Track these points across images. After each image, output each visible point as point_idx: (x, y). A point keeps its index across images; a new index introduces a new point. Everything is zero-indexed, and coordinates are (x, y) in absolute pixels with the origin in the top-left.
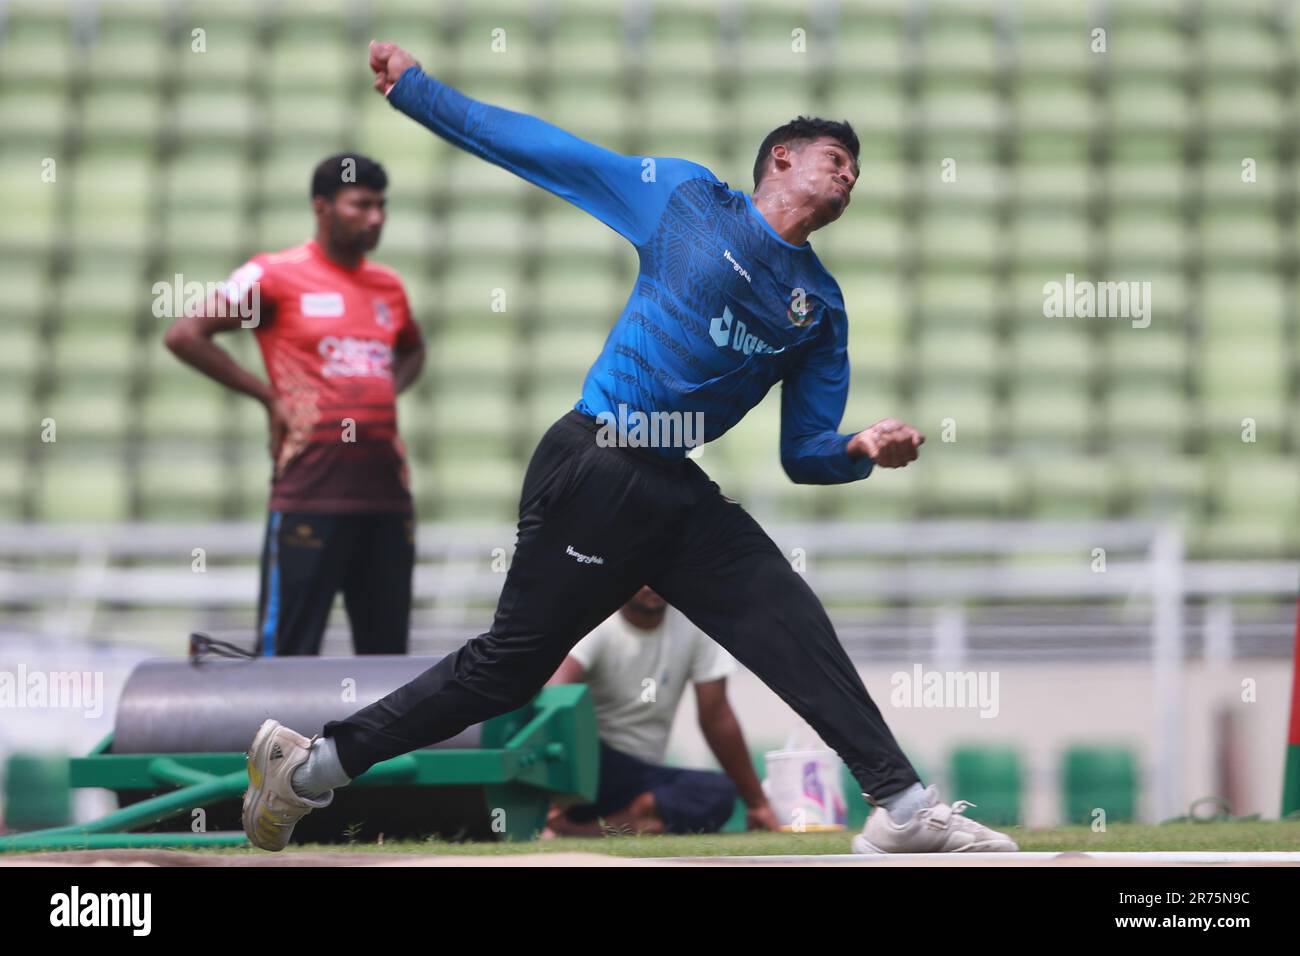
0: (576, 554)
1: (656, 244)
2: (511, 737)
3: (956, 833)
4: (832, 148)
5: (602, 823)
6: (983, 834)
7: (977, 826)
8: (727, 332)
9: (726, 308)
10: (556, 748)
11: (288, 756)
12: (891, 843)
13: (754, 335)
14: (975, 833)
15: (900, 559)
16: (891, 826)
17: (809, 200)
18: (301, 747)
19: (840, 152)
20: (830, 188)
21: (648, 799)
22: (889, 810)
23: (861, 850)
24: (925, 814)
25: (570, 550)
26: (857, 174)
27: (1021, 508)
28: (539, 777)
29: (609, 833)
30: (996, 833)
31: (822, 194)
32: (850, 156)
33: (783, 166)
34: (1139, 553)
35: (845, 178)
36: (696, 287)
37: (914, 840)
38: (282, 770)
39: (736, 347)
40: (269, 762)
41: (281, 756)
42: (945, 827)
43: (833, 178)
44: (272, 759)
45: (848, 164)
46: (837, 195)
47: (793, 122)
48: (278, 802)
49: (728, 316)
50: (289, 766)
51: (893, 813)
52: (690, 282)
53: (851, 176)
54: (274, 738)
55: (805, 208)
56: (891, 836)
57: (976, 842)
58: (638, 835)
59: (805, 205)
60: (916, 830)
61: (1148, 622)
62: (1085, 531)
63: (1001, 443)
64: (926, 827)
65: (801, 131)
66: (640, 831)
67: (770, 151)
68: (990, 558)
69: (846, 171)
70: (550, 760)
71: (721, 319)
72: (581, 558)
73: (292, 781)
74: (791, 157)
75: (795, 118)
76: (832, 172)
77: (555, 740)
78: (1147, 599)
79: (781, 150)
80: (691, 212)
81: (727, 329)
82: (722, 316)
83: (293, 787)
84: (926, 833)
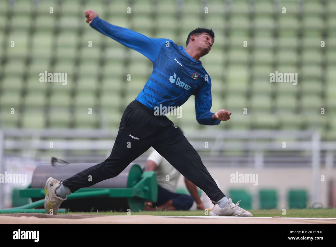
0: (132, 136)
1: (158, 60)
2: (135, 185)
3: (237, 211)
4: (206, 35)
5: (156, 207)
6: (244, 211)
7: (242, 209)
8: (175, 80)
9: (175, 73)
10: (146, 188)
11: (54, 185)
12: (220, 213)
13: (182, 81)
14: (242, 211)
15: (246, 140)
16: (219, 208)
17: (200, 49)
18: (58, 183)
19: (208, 36)
20: (205, 46)
21: (171, 202)
22: (219, 205)
23: (212, 215)
24: (229, 206)
25: (130, 135)
26: (213, 42)
27: (278, 127)
28: (142, 195)
29: (158, 210)
30: (247, 211)
31: (203, 47)
32: (211, 37)
33: (193, 40)
34: (309, 139)
35: (209, 43)
36: (167, 68)
37: (226, 212)
38: (53, 189)
39: (177, 84)
40: (50, 187)
41: (53, 185)
42: (234, 209)
43: (206, 43)
44: (50, 186)
45: (211, 39)
46: (207, 48)
47: (197, 29)
48: (52, 199)
49: (175, 76)
50: (55, 187)
51: (220, 205)
52: (165, 67)
53: (211, 43)
54: (52, 181)
55: (198, 51)
56: (220, 211)
57: (242, 213)
58: (165, 211)
59: (198, 50)
60: (226, 210)
61: (311, 157)
62: (296, 133)
63: (273, 110)
64: (229, 209)
65: (198, 31)
66: (166, 210)
67: (190, 36)
68: (270, 140)
69: (210, 41)
70: (145, 191)
71: (173, 76)
72: (133, 137)
73: (55, 192)
74: (196, 38)
75: (197, 28)
76: (206, 41)
77: (146, 185)
78: (311, 151)
79: (193, 36)
80: (167, 50)
81: (175, 79)
82: (173, 75)
83: (56, 194)
84: (229, 211)
